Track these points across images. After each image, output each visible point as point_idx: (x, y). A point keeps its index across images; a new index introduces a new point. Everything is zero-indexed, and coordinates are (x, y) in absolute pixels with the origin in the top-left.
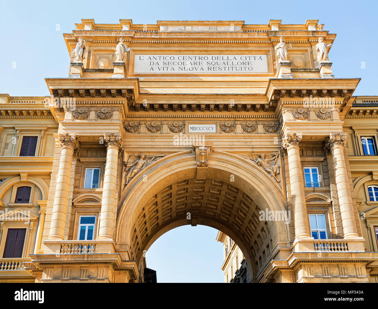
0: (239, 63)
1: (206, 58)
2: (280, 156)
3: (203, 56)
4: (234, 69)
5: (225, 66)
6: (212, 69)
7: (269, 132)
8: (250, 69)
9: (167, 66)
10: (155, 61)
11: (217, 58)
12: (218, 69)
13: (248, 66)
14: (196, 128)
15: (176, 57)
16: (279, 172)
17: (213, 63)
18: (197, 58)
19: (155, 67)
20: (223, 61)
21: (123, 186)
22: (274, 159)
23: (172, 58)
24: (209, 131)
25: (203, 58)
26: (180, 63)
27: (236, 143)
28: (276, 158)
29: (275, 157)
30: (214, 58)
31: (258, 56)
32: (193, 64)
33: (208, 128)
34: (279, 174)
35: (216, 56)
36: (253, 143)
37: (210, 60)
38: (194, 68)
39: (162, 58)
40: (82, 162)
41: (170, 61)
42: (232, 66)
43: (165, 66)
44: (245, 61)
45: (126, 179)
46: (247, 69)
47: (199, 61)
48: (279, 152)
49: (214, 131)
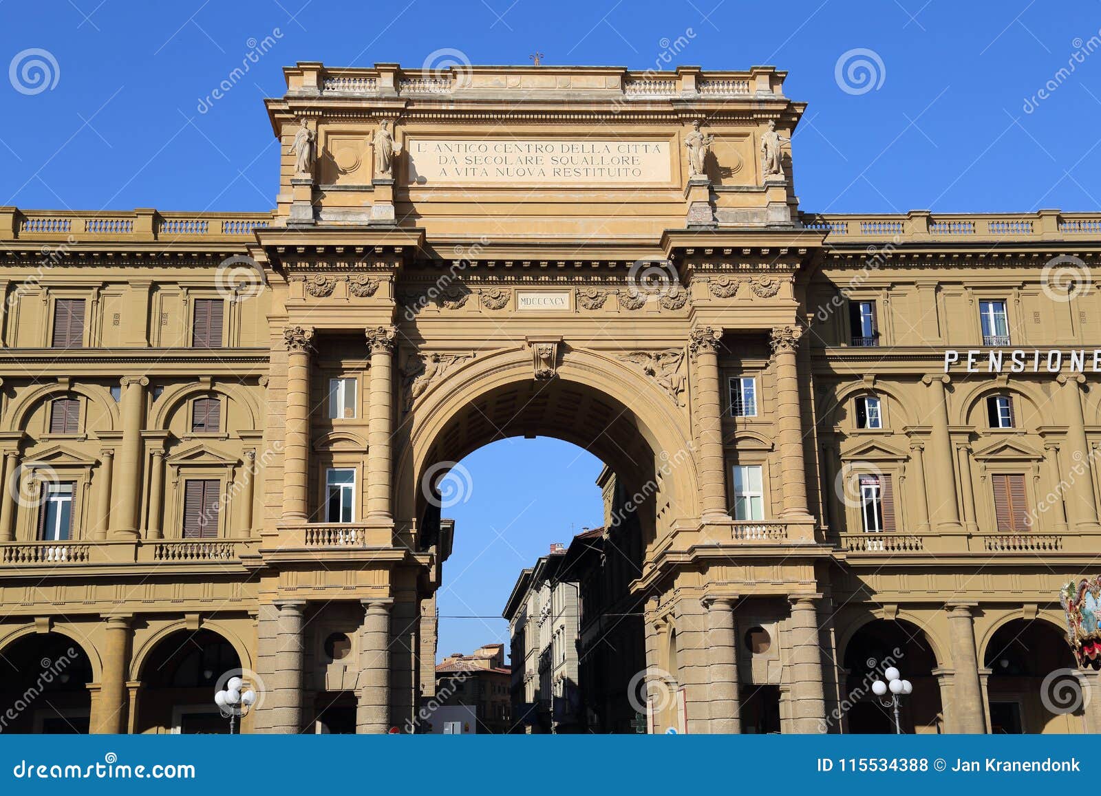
0: (615, 160)
1: (549, 149)
2: (686, 357)
3: (544, 144)
4: (605, 172)
5: (587, 166)
6: (562, 173)
7: (667, 308)
8: (637, 172)
9: (473, 165)
10: (449, 155)
11: (570, 149)
12: (572, 173)
13: (631, 167)
14: (532, 301)
15: (491, 144)
16: (682, 389)
17: (564, 160)
18: (533, 149)
19: (450, 168)
20: (584, 155)
21: (400, 414)
22: (676, 362)
23: (483, 148)
24: (556, 308)
25: (543, 149)
26: (498, 160)
27: (605, 332)
28: (678, 360)
29: (678, 357)
30: (565, 149)
31: (653, 144)
32: (524, 161)
33: (554, 301)
34: (683, 391)
35: (570, 144)
36: (638, 332)
37: (557, 153)
38: (527, 171)
39: (462, 148)
40: (323, 369)
41: (478, 154)
42: (601, 166)
43: (469, 167)
44: (626, 154)
45: (405, 401)
46: (630, 173)
47: (537, 155)
48: (685, 350)
49: (566, 307)
